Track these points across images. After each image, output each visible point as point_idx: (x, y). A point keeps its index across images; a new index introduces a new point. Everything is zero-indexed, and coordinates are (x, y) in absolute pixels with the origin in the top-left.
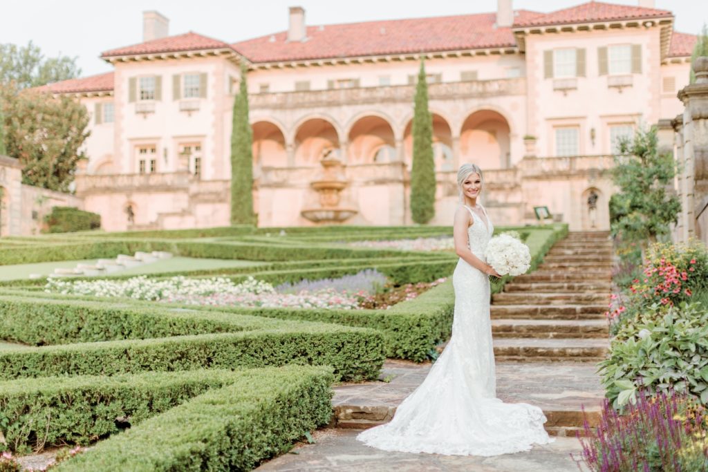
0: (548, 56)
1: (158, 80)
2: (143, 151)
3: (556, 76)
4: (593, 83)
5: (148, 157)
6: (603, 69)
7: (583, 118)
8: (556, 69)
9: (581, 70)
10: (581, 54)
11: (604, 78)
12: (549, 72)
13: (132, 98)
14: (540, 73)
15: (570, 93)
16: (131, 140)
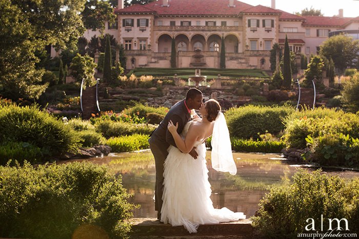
0: (249, 21)
1: (133, 20)
2: (126, 41)
3: (252, 27)
4: (261, 29)
5: (128, 43)
6: (264, 26)
7: (259, 39)
8: (251, 25)
9: (258, 26)
10: (258, 21)
11: (264, 28)
12: (249, 26)
13: (124, 26)
14: (247, 26)
15: (255, 32)
16: (123, 38)
